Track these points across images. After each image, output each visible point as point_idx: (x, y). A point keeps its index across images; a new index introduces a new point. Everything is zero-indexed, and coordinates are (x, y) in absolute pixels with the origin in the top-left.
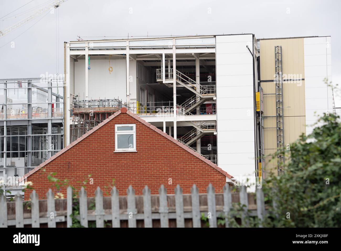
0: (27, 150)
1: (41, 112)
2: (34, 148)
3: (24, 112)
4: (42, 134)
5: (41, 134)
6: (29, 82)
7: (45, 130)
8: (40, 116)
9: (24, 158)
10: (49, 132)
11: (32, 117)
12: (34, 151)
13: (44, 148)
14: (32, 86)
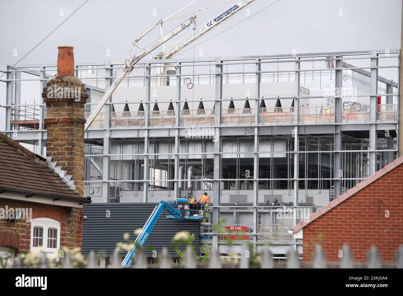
0: (333, 177)
1: (359, 111)
2: (347, 173)
3: (328, 111)
4: (360, 150)
5: (358, 149)
6: (337, 59)
7: (365, 142)
8: (357, 118)
9: (328, 190)
10: (372, 147)
11: (343, 120)
12: (345, 179)
13: (363, 175)
14: (344, 66)
